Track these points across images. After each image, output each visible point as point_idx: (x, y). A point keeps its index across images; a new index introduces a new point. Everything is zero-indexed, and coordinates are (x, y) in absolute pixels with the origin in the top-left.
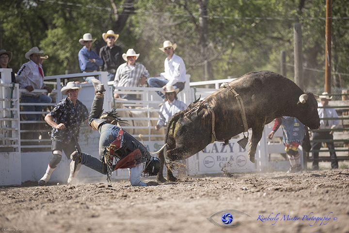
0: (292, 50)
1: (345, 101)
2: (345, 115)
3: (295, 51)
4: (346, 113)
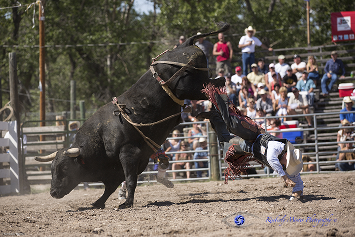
0: (7, 75)
1: (60, 126)
2: (59, 139)
3: (10, 75)
4: (60, 138)
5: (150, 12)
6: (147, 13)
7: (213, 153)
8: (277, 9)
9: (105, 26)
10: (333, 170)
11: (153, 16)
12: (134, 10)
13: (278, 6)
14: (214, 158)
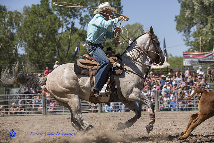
5: (23, 54)
6: (22, 54)
7: (44, 105)
8: (69, 55)
9: (7, 58)
10: (88, 113)
11: (24, 55)
12: (17, 53)
13: (69, 54)
14: (44, 107)
